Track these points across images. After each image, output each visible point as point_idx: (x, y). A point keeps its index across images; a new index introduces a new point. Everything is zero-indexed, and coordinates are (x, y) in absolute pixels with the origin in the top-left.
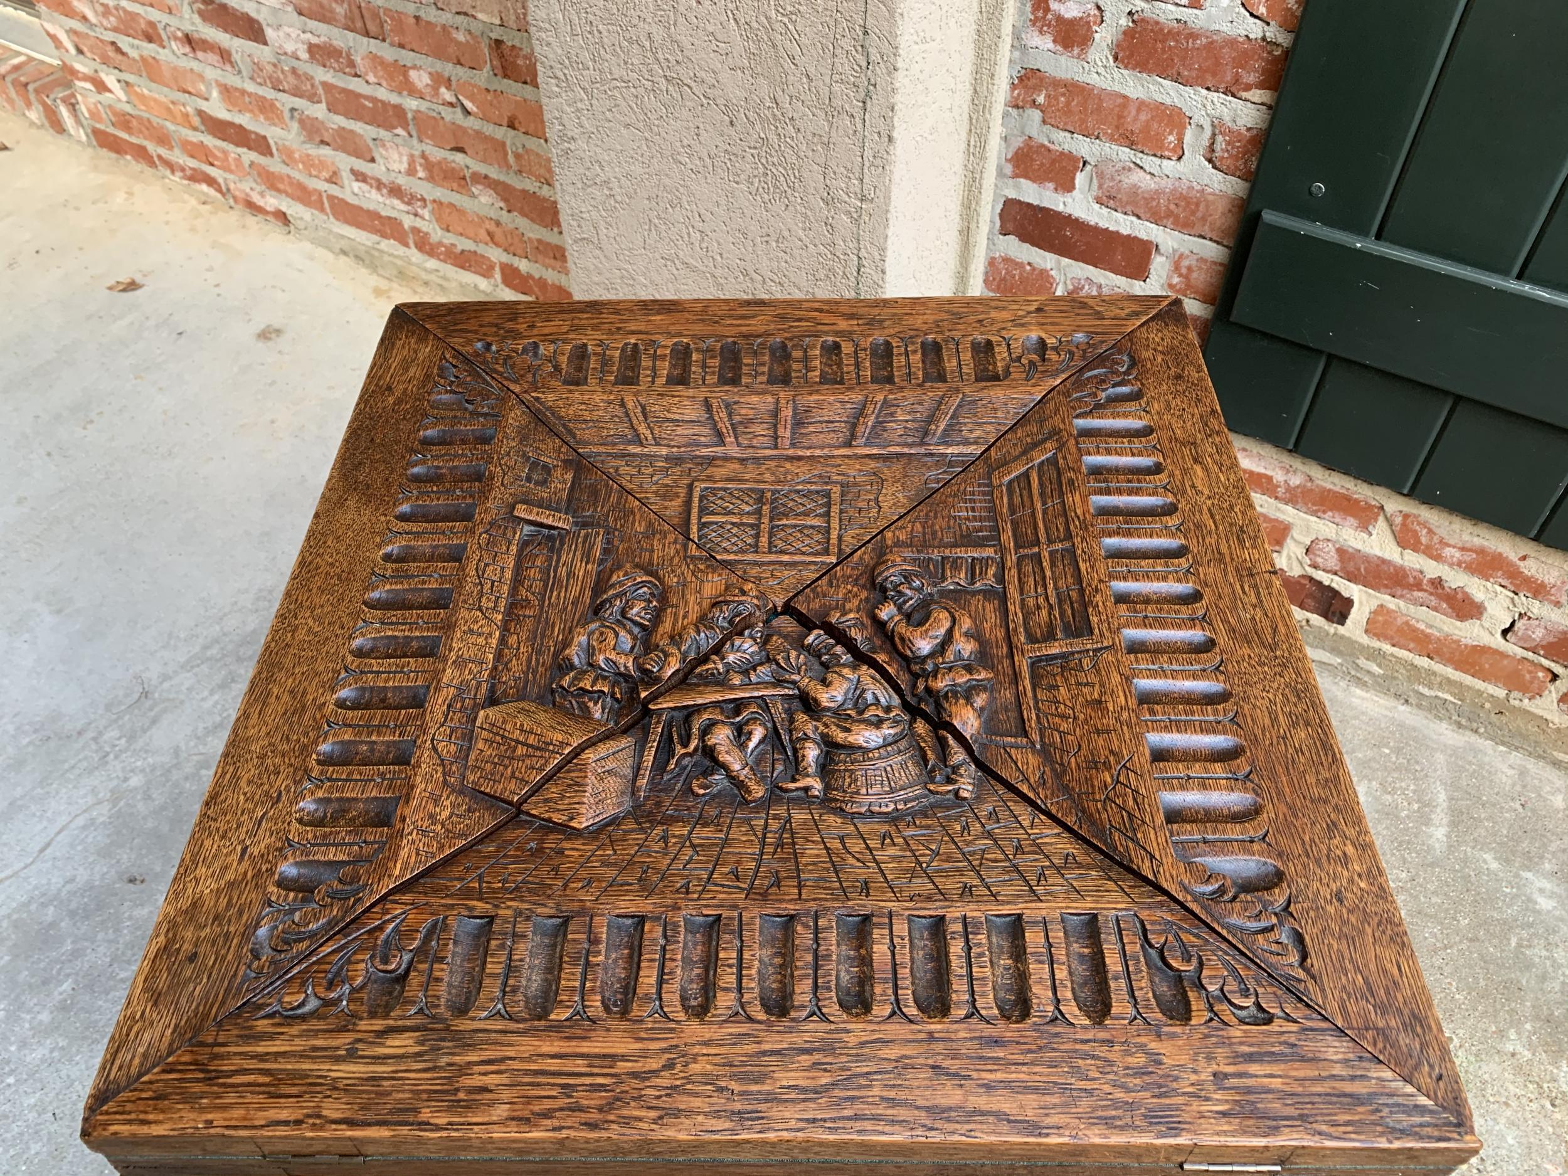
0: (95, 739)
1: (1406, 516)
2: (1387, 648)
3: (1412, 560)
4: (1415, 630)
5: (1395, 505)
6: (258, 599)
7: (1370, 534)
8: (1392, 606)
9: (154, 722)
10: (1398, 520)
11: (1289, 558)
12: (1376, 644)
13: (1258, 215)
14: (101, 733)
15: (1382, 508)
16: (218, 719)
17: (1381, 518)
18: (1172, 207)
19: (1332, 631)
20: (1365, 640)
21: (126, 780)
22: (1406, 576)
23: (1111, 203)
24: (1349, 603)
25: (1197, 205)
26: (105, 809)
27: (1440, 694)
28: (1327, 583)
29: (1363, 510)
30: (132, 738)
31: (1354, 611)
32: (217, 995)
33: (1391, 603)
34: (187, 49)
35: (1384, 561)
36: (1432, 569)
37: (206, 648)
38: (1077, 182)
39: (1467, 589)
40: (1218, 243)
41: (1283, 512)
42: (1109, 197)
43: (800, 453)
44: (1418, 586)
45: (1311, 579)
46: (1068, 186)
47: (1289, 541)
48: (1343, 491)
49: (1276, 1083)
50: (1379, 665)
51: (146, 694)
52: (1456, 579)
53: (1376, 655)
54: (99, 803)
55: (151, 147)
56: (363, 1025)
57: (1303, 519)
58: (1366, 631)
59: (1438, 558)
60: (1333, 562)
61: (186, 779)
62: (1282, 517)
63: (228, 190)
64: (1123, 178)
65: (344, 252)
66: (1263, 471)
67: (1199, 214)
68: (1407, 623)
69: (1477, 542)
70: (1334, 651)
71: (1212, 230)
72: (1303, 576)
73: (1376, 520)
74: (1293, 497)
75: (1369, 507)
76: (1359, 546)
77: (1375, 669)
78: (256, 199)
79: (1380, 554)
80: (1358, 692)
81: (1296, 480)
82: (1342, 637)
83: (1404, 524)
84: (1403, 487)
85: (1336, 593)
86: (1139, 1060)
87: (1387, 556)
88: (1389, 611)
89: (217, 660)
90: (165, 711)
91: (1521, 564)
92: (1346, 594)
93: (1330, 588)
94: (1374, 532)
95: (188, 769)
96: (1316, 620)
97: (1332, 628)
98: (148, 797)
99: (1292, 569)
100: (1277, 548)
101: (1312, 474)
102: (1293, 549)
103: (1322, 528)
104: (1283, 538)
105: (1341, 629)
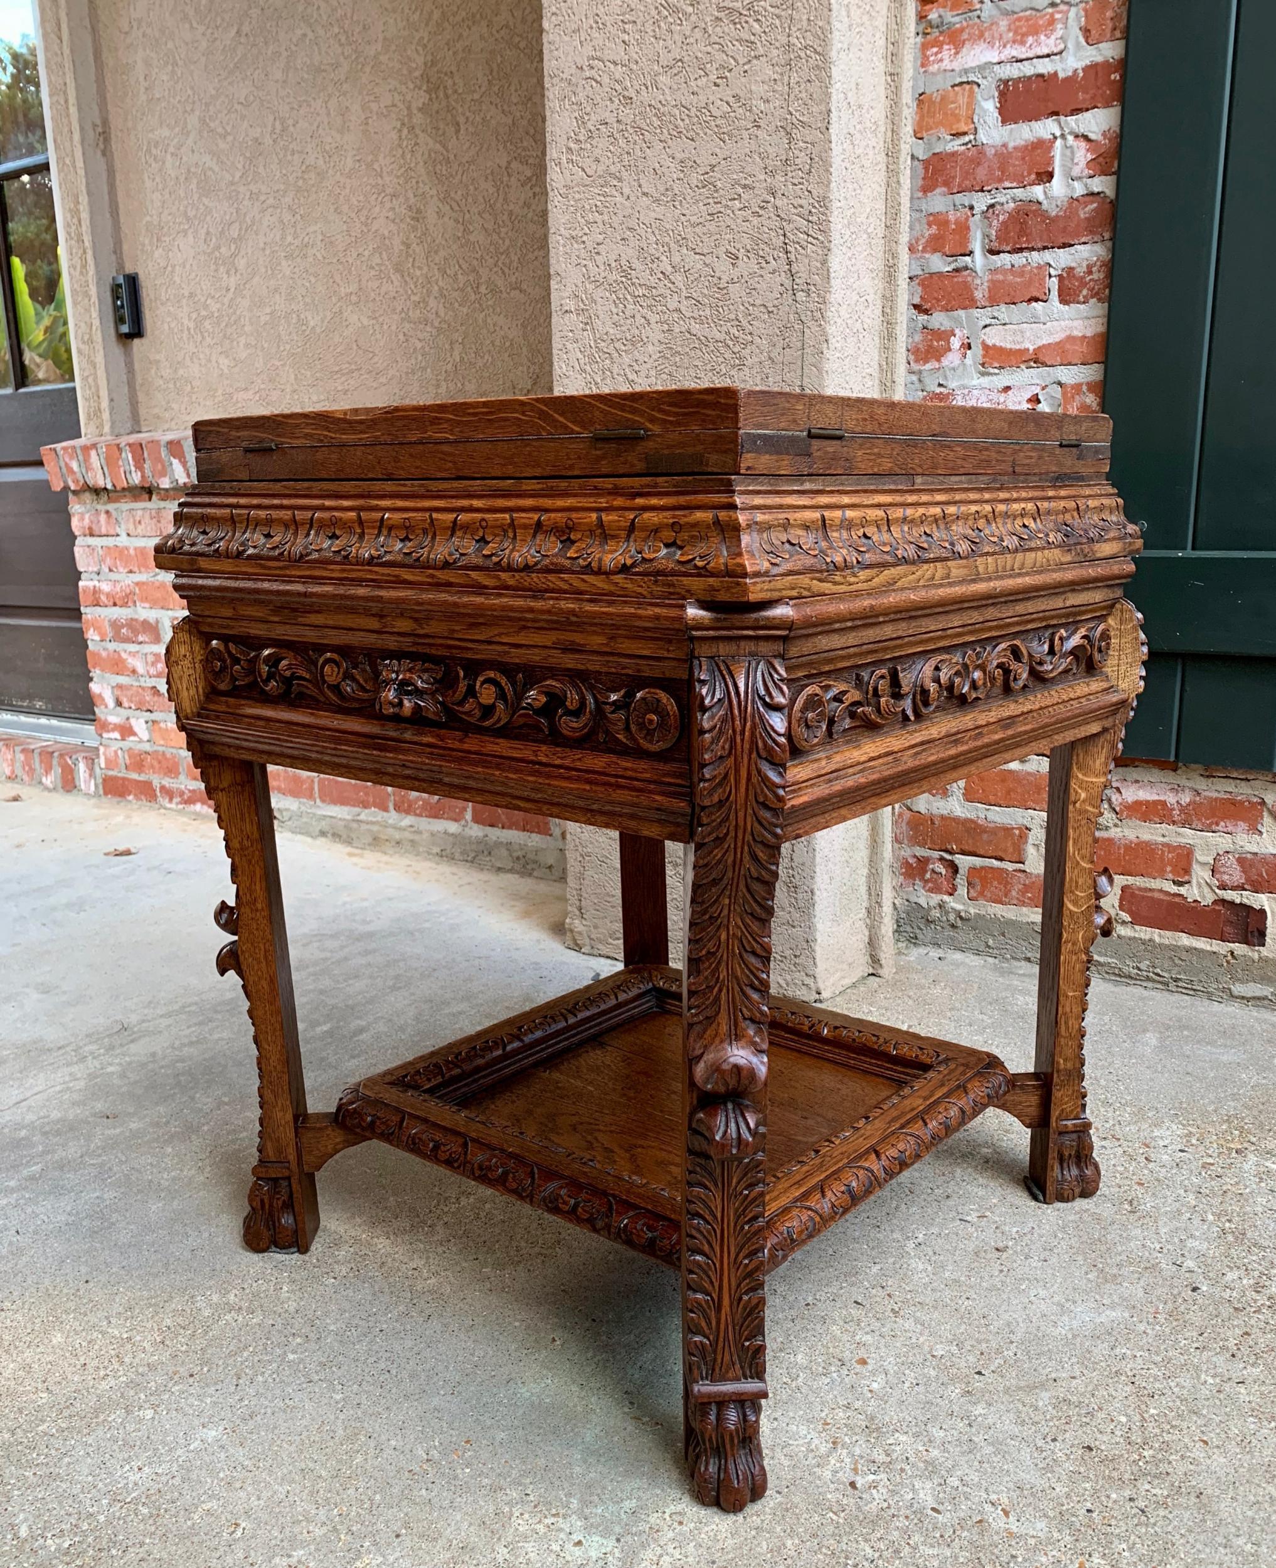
0: (75, 1050)
5: (1272, 795)
9: (135, 1040)
11: (1199, 885)
14: (80, 1047)
15: (1262, 802)
17: (1265, 813)
21: (103, 1069)
24: (1262, 912)
26: (82, 1082)
28: (1238, 901)
29: (1249, 810)
30: (110, 1049)
31: (1269, 923)
37: (184, 1007)
41: (1183, 836)
45: (1223, 902)
47: (1195, 867)
48: (1228, 796)
51: (126, 1028)
54: (76, 1080)
55: (157, 781)
57: (1201, 838)
60: (1236, 875)
62: (1182, 842)
66: (1156, 798)
70: (1264, 979)
72: (1215, 902)
73: (1262, 818)
74: (1188, 817)
75: (1253, 805)
76: (1255, 849)
81: (1186, 798)
82: (1266, 960)
85: (1248, 908)
90: (143, 1036)
92: (1258, 907)
93: (1242, 905)
94: (1264, 831)
96: (1240, 948)
97: (1255, 953)
98: (123, 1077)
99: (1204, 897)
100: (1186, 878)
101: (1197, 787)
102: (1201, 874)
103: (1219, 841)
104: (1190, 864)
105: (1264, 951)
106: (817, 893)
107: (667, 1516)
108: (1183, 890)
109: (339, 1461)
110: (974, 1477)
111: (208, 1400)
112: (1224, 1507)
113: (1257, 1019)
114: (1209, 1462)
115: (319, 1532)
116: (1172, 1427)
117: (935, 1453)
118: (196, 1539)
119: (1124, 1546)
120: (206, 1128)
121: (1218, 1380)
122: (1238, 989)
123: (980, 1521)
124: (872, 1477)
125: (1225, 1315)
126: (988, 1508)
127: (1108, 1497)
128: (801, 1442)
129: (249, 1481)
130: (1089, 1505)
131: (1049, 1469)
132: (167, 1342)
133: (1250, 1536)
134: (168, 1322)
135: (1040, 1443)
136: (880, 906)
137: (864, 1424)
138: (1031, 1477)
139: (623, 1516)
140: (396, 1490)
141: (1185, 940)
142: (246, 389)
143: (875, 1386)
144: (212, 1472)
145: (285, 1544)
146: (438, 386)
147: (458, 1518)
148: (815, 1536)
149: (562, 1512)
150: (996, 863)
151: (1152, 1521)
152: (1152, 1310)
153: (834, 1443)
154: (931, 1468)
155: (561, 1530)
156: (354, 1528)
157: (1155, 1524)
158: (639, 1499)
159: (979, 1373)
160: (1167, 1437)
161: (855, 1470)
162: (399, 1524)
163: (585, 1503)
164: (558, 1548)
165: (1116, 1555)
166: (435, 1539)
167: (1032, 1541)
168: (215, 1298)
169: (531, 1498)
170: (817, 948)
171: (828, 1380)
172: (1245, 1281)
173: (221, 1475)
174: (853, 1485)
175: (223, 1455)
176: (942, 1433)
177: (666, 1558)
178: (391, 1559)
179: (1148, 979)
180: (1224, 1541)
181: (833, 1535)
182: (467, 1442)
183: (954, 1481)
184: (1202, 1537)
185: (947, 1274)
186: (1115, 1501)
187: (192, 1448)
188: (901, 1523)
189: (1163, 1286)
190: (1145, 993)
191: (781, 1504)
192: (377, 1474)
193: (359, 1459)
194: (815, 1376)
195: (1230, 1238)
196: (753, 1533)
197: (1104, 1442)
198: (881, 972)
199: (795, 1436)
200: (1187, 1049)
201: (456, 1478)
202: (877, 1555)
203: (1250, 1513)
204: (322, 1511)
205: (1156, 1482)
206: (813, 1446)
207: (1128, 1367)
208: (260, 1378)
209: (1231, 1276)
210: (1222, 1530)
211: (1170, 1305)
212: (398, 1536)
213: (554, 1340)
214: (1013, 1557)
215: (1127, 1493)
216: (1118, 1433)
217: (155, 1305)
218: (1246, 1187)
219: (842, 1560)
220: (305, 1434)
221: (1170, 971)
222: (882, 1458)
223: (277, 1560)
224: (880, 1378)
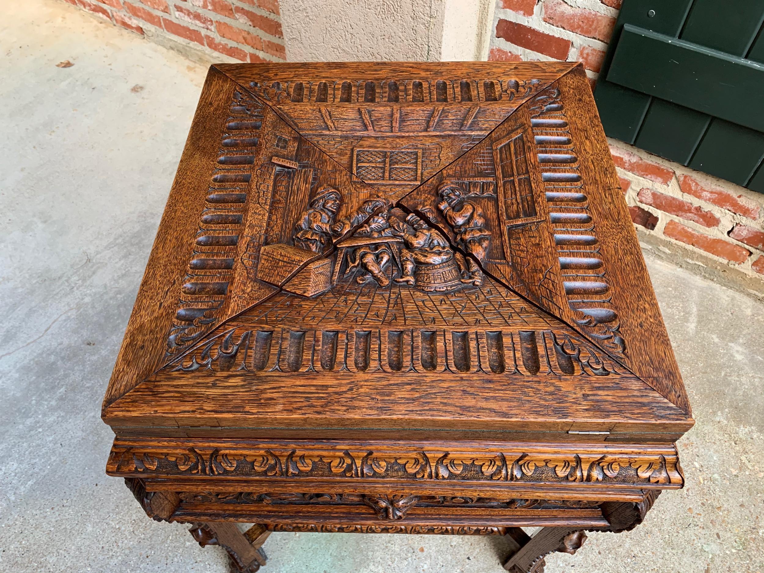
0: (67, 281)
1: (685, 177)
2: (673, 241)
3: (687, 198)
4: (686, 232)
5: (680, 171)
6: (139, 216)
7: (668, 186)
8: (677, 221)
9: (94, 273)
10: (682, 179)
11: (629, 198)
12: (668, 239)
13: (622, 26)
14: (69, 278)
15: (674, 173)
16: (124, 272)
17: (674, 178)
18: (581, 23)
19: (648, 233)
20: (663, 237)
21: (83, 299)
22: (684, 206)
23: (551, 21)
24: (656, 219)
25: (593, 22)
26: (74, 312)
27: (697, 263)
28: (646, 210)
29: (666, 174)
30: (84, 280)
31: (659, 223)
32: (154, 362)
33: (676, 219)
35: (674, 199)
36: (696, 202)
37: (116, 239)
38: (535, 10)
39: (712, 212)
40: (602, 41)
41: (627, 175)
42: (550, 18)
43: (403, 135)
44: (689, 211)
45: (639, 208)
46: (529, 12)
47: (629, 189)
48: (656, 165)
49: (609, 398)
50: (669, 249)
51: (89, 260)
52: (707, 207)
53: (667, 244)
54: (72, 309)
56: (218, 374)
57: (637, 179)
58: (664, 233)
59: (699, 197)
60: (650, 200)
61: (111, 299)
62: (626, 178)
63: (113, 16)
64: (557, 8)
65: (172, 48)
66: (618, 155)
67: (593, 27)
68: (683, 229)
69: (719, 189)
70: (649, 242)
71: (599, 35)
72: (635, 207)
73: (671, 179)
74: (632, 168)
75: (668, 172)
76: (663, 192)
77: (667, 251)
78: (127, 20)
79: (672, 195)
80: (659, 262)
81: (634, 160)
82: (652, 236)
83: (684, 181)
84: (685, 162)
85: (650, 215)
86: (551, 389)
87: (675, 196)
88: (675, 223)
89: (122, 245)
90: (98, 268)
91: (738, 199)
92: (655, 215)
93: (647, 212)
94: (670, 185)
95: (111, 294)
96: (641, 228)
97: (648, 232)
98: (93, 307)
99: (630, 203)
101: (642, 156)
102: (632, 193)
103: (646, 183)
104: (627, 188)
105: (652, 232)
143: (426, 567)
159: (468, 558)
171: (407, 563)
194: (401, 560)
224: (428, 562)
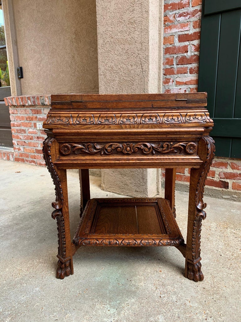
1: (232, 163)
2: (237, 191)
3: (235, 171)
4: (240, 185)
5: (229, 162)
8: (235, 182)
9: (21, 209)
10: (231, 164)
11: (216, 178)
12: (235, 191)
14: (11, 210)
15: (228, 163)
17: (228, 165)
20: (233, 191)
21: (15, 214)
22: (235, 175)
24: (228, 183)
29: (225, 164)
30: (17, 210)
31: (229, 185)
33: (234, 181)
34: (37, 139)
35: (231, 173)
36: (238, 172)
41: (213, 169)
44: (237, 176)
45: (221, 181)
47: (216, 174)
48: (221, 162)
51: (19, 207)
53: (235, 193)
54: (10, 217)
55: (25, 158)
57: (217, 169)
58: (232, 189)
59: (239, 169)
60: (223, 176)
61: (26, 214)
63: (37, 162)
68: (238, 184)
70: (228, 195)
72: (219, 181)
74: (214, 166)
76: (226, 171)
77: (236, 196)
80: (235, 203)
82: (229, 191)
83: (232, 165)
85: (226, 182)
87: (231, 172)
89: (33, 203)
93: (224, 181)
94: (228, 168)
96: (224, 189)
97: (226, 190)
98: (19, 216)
99: (217, 180)
100: (214, 177)
101: (216, 160)
102: (217, 176)
103: (220, 170)
104: (215, 174)
105: (228, 190)
106: (148, 180)
107: (125, 304)
108: (213, 179)
109: (62, 294)
110: (183, 295)
111: (37, 282)
112: (230, 300)
113: (228, 202)
114: (226, 290)
115: (59, 309)
116: (219, 283)
117: (175, 290)
118: (35, 311)
119: (212, 308)
120: (35, 226)
121: (227, 274)
122: (224, 197)
123: (185, 304)
124: (164, 295)
125: (227, 260)
126: (186, 301)
127: (208, 298)
128: (150, 288)
129: (45, 299)
130: (205, 300)
131: (197, 293)
132: (29, 270)
133: (235, 306)
134: (29, 266)
135: (195, 287)
136: (159, 182)
137: (162, 284)
138: (194, 294)
139: (117, 304)
140: (73, 300)
141: (214, 188)
142: (42, 88)
143: (163, 276)
144: (38, 297)
145: (52, 312)
146: (77, 87)
147: (86, 305)
148: (154, 308)
149: (105, 304)
150: (179, 174)
151: (217, 303)
152: (214, 260)
153: (156, 288)
154: (175, 293)
155: (106, 307)
156: (66, 308)
157: (218, 304)
158: (120, 300)
160: (219, 286)
161: (161, 294)
162: (74, 307)
163: (110, 302)
164: (105, 312)
165: (211, 310)
166: (81, 310)
167: (195, 308)
168: (38, 261)
169: (99, 301)
170: (148, 190)
171: (154, 275)
172: (230, 254)
173: (39, 298)
174: (160, 297)
175: (40, 293)
176: (176, 286)
177: (126, 313)
178: (73, 314)
179: (207, 195)
180: (231, 307)
181: (157, 307)
182: (87, 289)
183: (179, 296)
184: (226, 306)
185: (175, 253)
186: (210, 299)
187: (34, 292)
188: (170, 304)
189: (215, 255)
190: (207, 198)
191: (147, 301)
192: (70, 297)
193: (66, 293)
194: (152, 274)
195: (226, 245)
196: (142, 307)
197: (207, 287)
198: (159, 194)
199: (149, 287)
200: (215, 208)
201: (85, 297)
202: (166, 311)
203: (235, 301)
204: (59, 305)
205: (217, 295)
206: (152, 289)
207: (210, 271)
208: (46, 277)
209: (227, 253)
210: (230, 304)
211: (217, 259)
212: (74, 310)
213: (102, 268)
214: (192, 311)
215: (212, 297)
216: (209, 285)
217: (26, 262)
218: (228, 235)
219: (159, 313)
220: (56, 288)
221: (211, 193)
222: (165, 291)
223: (51, 315)
224: (164, 274)
